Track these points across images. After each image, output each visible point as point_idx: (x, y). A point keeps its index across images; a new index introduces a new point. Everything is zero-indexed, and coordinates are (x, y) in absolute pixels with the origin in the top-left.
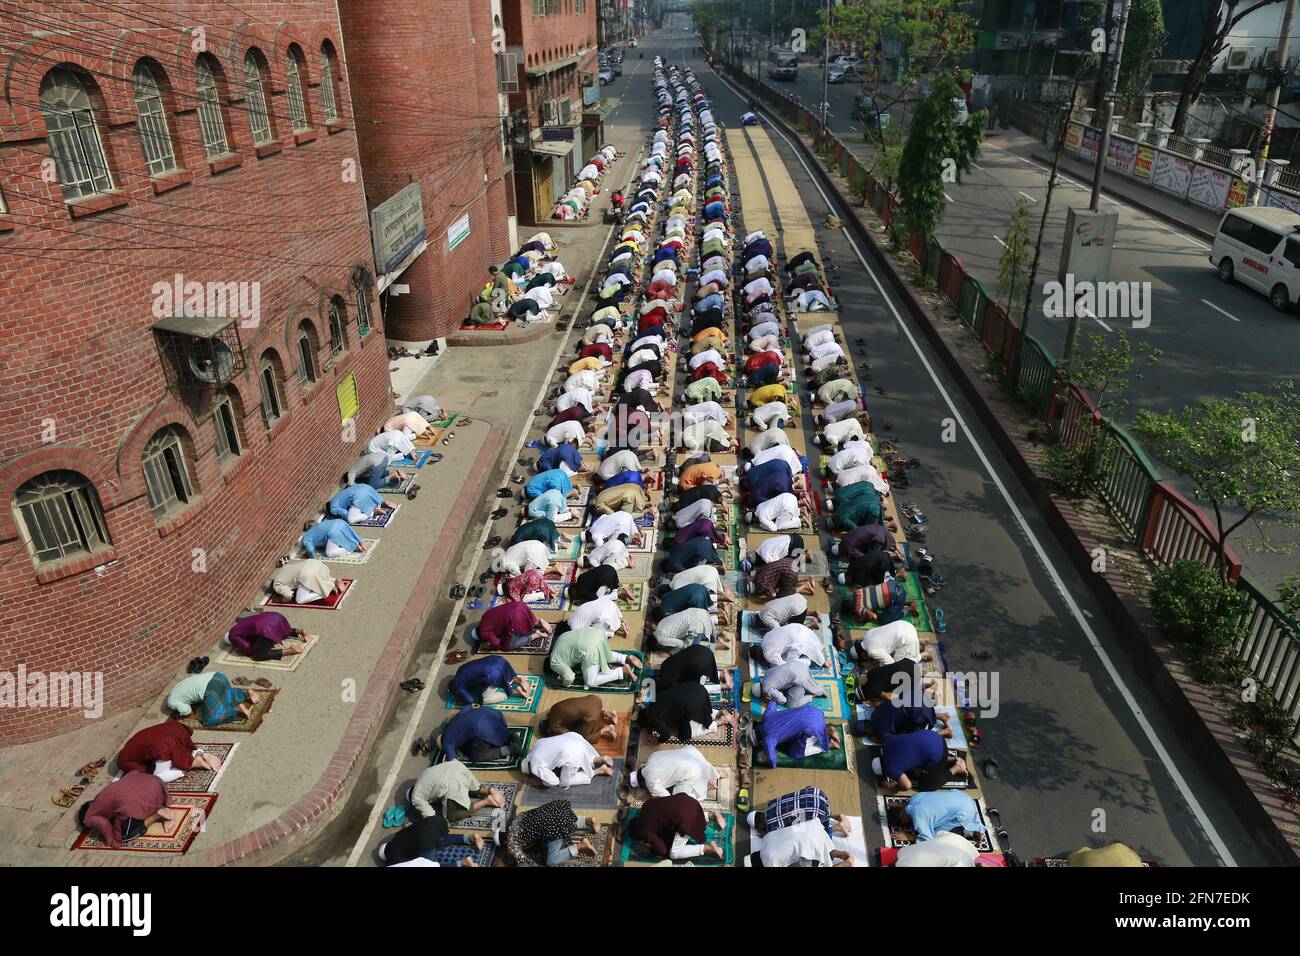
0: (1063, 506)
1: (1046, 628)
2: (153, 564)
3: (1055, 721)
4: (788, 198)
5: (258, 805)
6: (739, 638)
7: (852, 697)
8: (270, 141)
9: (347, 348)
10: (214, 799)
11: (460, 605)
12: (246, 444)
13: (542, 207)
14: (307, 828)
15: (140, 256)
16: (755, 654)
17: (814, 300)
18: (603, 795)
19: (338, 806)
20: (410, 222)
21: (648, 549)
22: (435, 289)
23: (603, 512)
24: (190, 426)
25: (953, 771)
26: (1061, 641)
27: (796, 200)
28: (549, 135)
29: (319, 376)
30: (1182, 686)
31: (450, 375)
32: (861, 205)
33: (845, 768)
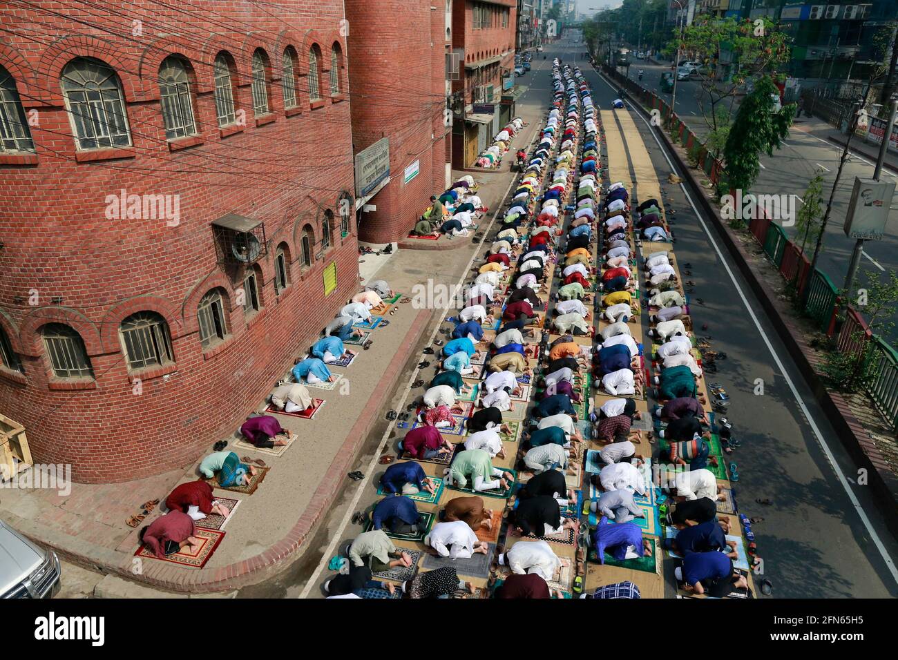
0: (836, 398)
1: (815, 487)
2: (199, 376)
3: (820, 558)
4: (642, 159)
5: (250, 543)
6: (584, 468)
7: (663, 520)
8: (295, 106)
9: (333, 245)
10: (223, 535)
11: (392, 425)
12: (262, 304)
13: (469, 158)
14: (279, 563)
15: (208, 178)
16: (595, 481)
17: (656, 233)
18: (479, 567)
19: (300, 552)
20: (380, 163)
21: (524, 399)
22: (393, 210)
23: (495, 370)
24: (229, 289)
25: (737, 585)
26: (828, 498)
27: (648, 162)
28: (477, 110)
29: (313, 262)
31: (398, 267)
32: (695, 168)
33: (655, 572)
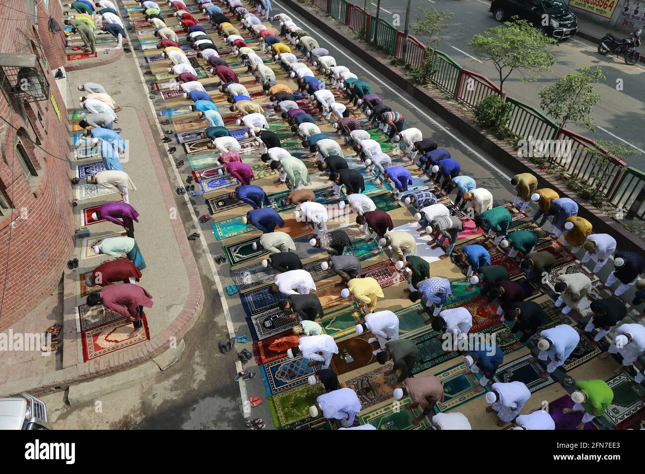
0: (421, 88)
2: (36, 214)
5: (169, 307)
11: (187, 197)
12: (41, 140)
24: (26, 128)
26: (443, 140)
30: (495, 143)
33: (401, 207)
